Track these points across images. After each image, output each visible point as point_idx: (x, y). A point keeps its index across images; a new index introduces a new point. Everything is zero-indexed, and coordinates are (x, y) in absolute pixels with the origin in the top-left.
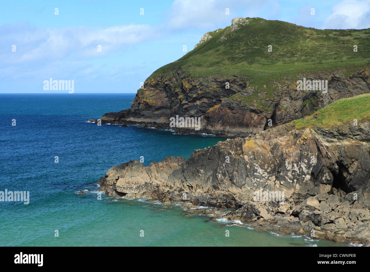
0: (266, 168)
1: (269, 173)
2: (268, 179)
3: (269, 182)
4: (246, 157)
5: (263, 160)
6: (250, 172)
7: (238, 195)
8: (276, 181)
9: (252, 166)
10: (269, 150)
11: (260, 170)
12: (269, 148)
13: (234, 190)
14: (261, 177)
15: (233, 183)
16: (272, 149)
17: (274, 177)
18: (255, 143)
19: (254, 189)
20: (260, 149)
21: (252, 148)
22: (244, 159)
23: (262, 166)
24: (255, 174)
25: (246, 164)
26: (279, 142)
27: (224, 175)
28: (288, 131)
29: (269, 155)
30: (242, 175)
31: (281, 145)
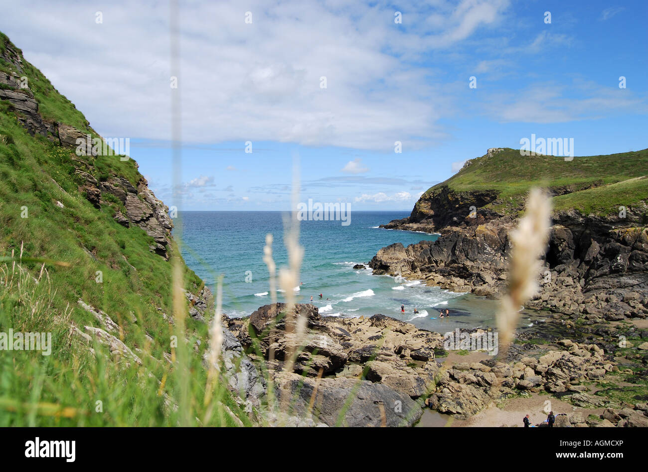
0: (493, 246)
1: (495, 251)
2: (495, 255)
3: (496, 258)
4: (478, 238)
5: (491, 241)
6: (481, 250)
7: (470, 267)
8: (502, 257)
9: (482, 245)
10: (496, 233)
11: (488, 248)
12: (497, 232)
13: (469, 263)
14: (490, 254)
15: (468, 258)
16: (499, 232)
17: (499, 254)
18: (486, 228)
19: (484, 262)
20: (489, 233)
21: (483, 232)
22: (476, 240)
23: (490, 246)
24: (485, 251)
25: (478, 244)
26: (505, 227)
27: (461, 252)
28: (512, 219)
29: (496, 237)
30: (474, 252)
31: (506, 229)
